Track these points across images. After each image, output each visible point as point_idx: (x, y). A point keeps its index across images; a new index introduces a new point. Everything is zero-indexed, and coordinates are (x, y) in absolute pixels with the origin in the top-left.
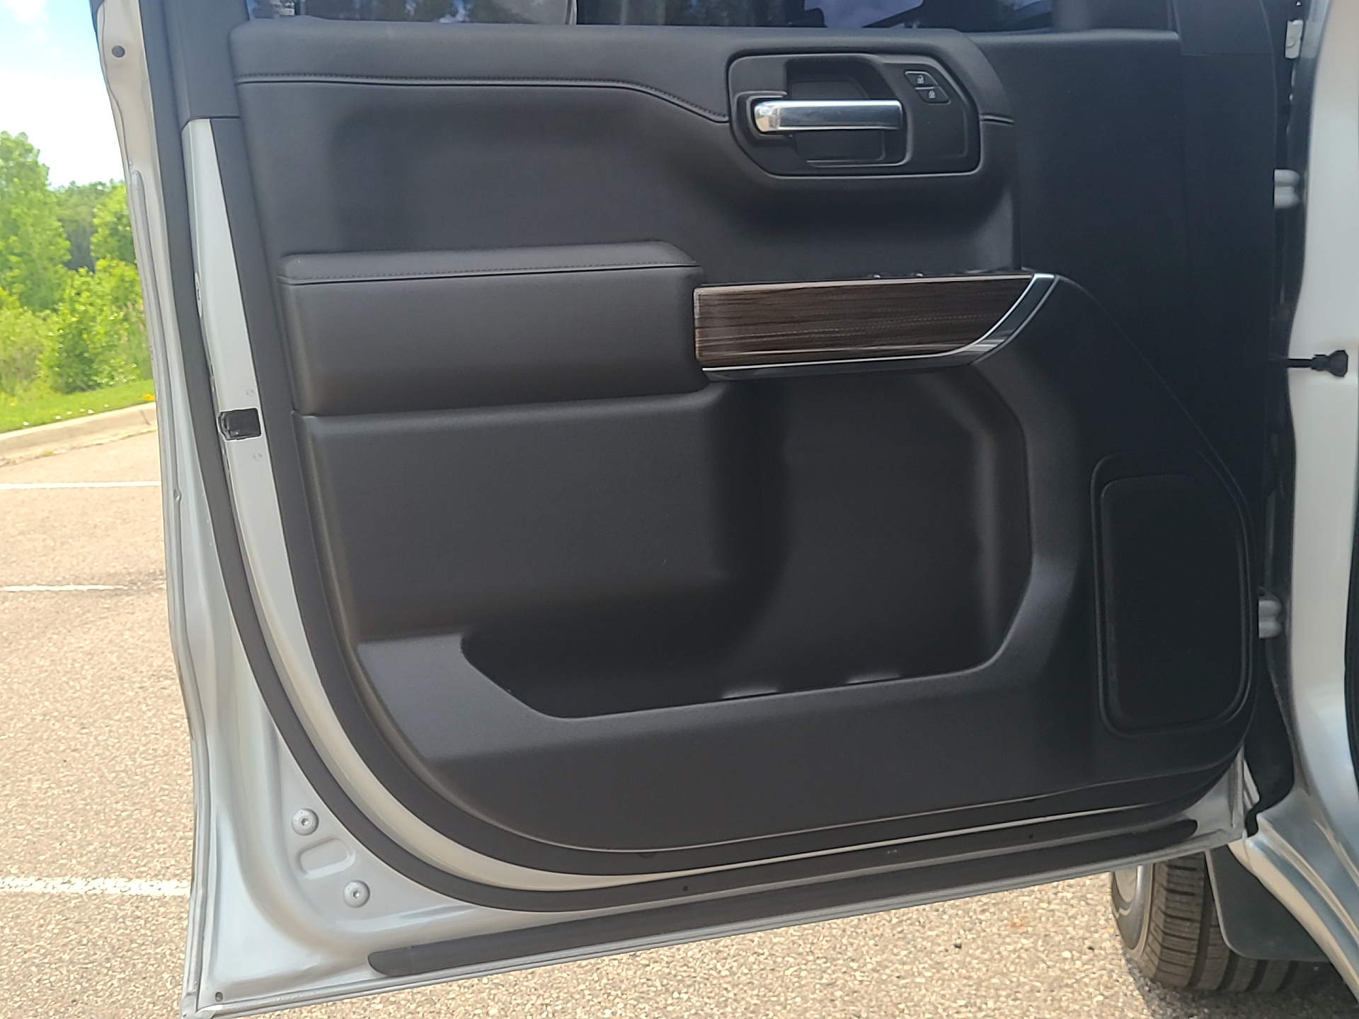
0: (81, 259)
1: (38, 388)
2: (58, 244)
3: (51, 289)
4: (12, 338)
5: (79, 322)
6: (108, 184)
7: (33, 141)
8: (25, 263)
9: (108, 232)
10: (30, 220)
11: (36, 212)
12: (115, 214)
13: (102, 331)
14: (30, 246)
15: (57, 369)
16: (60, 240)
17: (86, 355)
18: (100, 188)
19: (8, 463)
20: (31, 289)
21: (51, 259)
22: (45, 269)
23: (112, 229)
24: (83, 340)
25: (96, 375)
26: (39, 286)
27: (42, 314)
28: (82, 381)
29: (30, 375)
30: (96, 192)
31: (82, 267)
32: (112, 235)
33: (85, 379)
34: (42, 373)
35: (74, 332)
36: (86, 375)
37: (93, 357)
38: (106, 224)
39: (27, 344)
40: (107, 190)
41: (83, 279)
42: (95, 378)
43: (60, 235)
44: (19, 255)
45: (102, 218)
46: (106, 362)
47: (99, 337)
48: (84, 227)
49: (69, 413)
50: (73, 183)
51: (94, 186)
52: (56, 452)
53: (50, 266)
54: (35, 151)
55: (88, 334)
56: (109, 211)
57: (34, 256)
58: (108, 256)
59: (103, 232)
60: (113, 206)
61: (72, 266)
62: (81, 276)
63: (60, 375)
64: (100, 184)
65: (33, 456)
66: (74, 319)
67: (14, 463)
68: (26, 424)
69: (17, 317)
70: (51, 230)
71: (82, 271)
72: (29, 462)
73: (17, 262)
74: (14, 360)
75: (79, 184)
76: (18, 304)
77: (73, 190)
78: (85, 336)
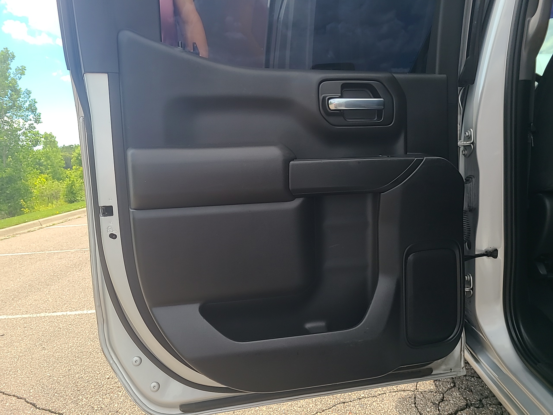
0: (68, 166)
1: (60, 201)
2: (61, 162)
3: (60, 175)
4: (52, 188)
5: (72, 183)
6: (74, 146)
7: (53, 134)
8: (52, 168)
9: (76, 159)
10: (53, 156)
11: (55, 154)
12: (78, 154)
13: (78, 186)
14: (54, 163)
15: (65, 196)
16: (62, 161)
17: (74, 192)
18: (72, 146)
19: (70, 220)
20: (54, 175)
21: (60, 166)
22: (58, 169)
23: (77, 158)
24: (73, 188)
25: (77, 197)
26: (56, 174)
27: (60, 182)
28: (73, 199)
29: (57, 198)
30: (71, 148)
31: (69, 168)
32: (77, 159)
33: (74, 198)
34: (62, 197)
35: (71, 186)
36: (74, 197)
37: (76, 192)
38: (75, 156)
39: (56, 190)
40: (74, 147)
41: (69, 172)
42: (77, 198)
43: (62, 160)
44: (51, 166)
45: (74, 155)
46: (79, 194)
47: (77, 187)
48: (68, 157)
49: (83, 207)
50: (64, 145)
51: (70, 146)
52: (81, 217)
53: (59, 168)
54: (55, 137)
55: (74, 186)
56: (76, 153)
57: (55, 166)
58: (76, 165)
59: (75, 159)
60: (77, 151)
61: (66, 168)
62: (68, 171)
63: (66, 198)
64: (72, 145)
65: (76, 218)
66: (70, 182)
67: (71, 220)
68: (72, 210)
69: (53, 182)
70: (59, 159)
71: (69, 169)
72: (75, 220)
73: (50, 168)
74: (53, 194)
75: (66, 145)
76: (52, 179)
77: (64, 147)
78: (73, 187)
